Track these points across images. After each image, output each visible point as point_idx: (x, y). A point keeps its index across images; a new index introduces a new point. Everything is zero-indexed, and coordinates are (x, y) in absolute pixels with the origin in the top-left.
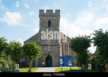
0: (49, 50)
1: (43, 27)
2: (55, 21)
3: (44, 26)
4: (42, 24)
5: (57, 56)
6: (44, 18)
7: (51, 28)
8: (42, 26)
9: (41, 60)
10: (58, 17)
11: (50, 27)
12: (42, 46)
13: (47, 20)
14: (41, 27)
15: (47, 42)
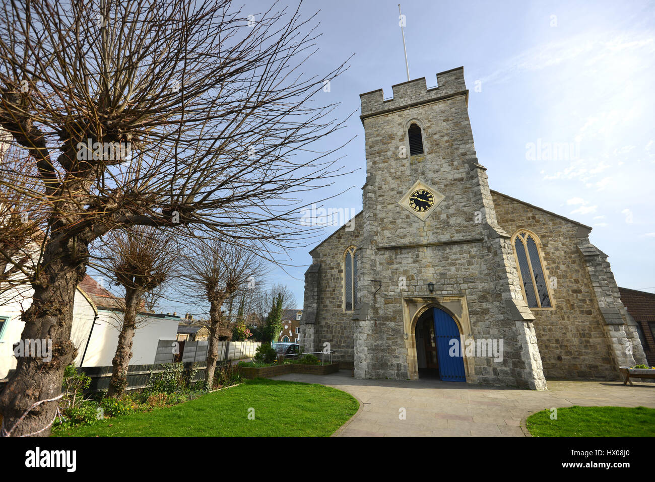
0: (430, 274)
1: (384, 162)
2: (444, 121)
3: (389, 153)
4: (376, 148)
5: (485, 305)
6: (387, 122)
7: (429, 157)
8: (376, 159)
9: (385, 336)
10: (459, 98)
11: (422, 152)
12: (387, 254)
13: (400, 124)
14: (374, 163)
15: (413, 229)
